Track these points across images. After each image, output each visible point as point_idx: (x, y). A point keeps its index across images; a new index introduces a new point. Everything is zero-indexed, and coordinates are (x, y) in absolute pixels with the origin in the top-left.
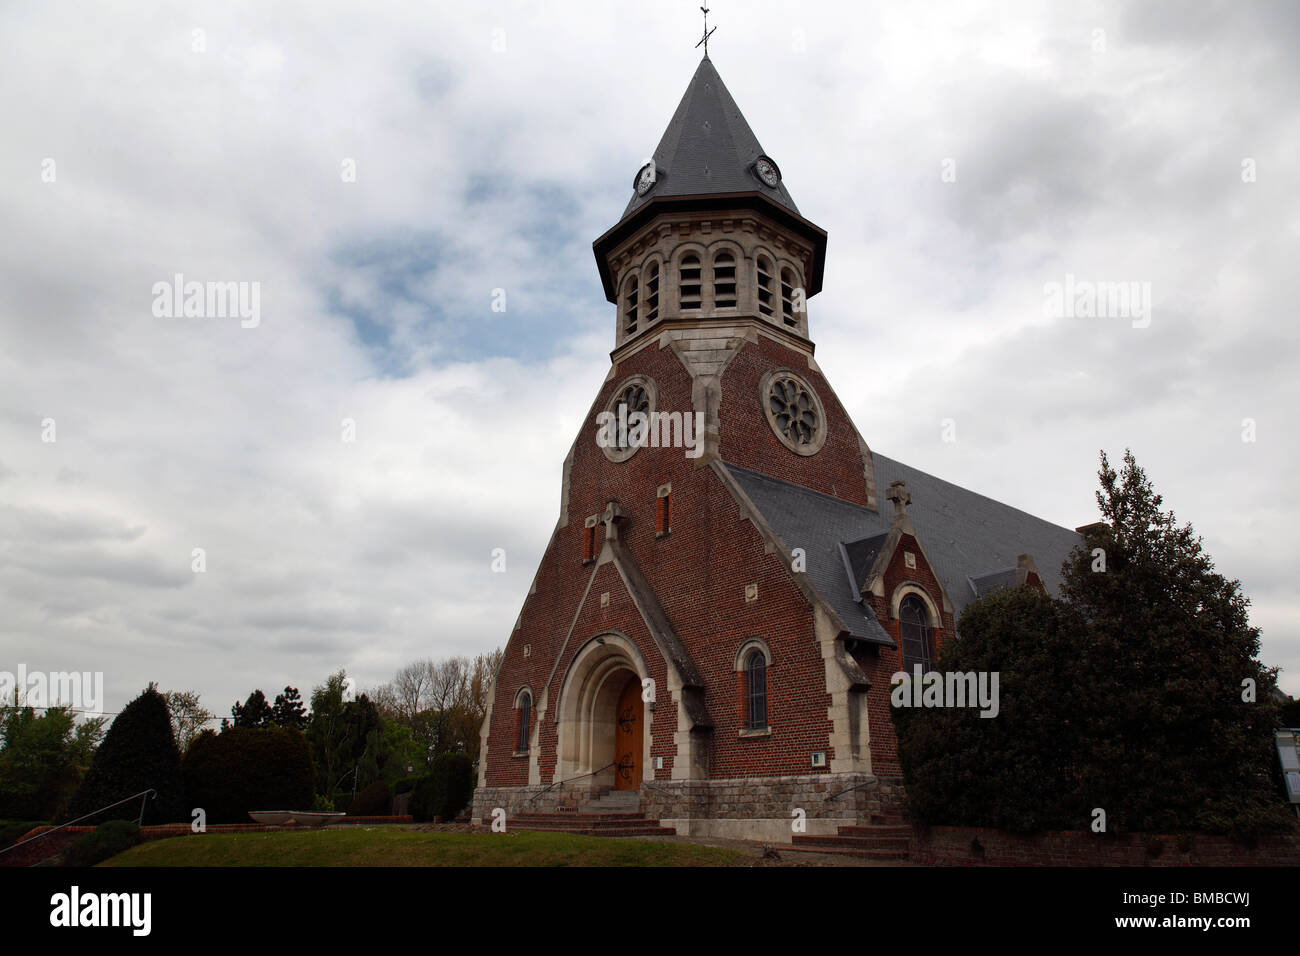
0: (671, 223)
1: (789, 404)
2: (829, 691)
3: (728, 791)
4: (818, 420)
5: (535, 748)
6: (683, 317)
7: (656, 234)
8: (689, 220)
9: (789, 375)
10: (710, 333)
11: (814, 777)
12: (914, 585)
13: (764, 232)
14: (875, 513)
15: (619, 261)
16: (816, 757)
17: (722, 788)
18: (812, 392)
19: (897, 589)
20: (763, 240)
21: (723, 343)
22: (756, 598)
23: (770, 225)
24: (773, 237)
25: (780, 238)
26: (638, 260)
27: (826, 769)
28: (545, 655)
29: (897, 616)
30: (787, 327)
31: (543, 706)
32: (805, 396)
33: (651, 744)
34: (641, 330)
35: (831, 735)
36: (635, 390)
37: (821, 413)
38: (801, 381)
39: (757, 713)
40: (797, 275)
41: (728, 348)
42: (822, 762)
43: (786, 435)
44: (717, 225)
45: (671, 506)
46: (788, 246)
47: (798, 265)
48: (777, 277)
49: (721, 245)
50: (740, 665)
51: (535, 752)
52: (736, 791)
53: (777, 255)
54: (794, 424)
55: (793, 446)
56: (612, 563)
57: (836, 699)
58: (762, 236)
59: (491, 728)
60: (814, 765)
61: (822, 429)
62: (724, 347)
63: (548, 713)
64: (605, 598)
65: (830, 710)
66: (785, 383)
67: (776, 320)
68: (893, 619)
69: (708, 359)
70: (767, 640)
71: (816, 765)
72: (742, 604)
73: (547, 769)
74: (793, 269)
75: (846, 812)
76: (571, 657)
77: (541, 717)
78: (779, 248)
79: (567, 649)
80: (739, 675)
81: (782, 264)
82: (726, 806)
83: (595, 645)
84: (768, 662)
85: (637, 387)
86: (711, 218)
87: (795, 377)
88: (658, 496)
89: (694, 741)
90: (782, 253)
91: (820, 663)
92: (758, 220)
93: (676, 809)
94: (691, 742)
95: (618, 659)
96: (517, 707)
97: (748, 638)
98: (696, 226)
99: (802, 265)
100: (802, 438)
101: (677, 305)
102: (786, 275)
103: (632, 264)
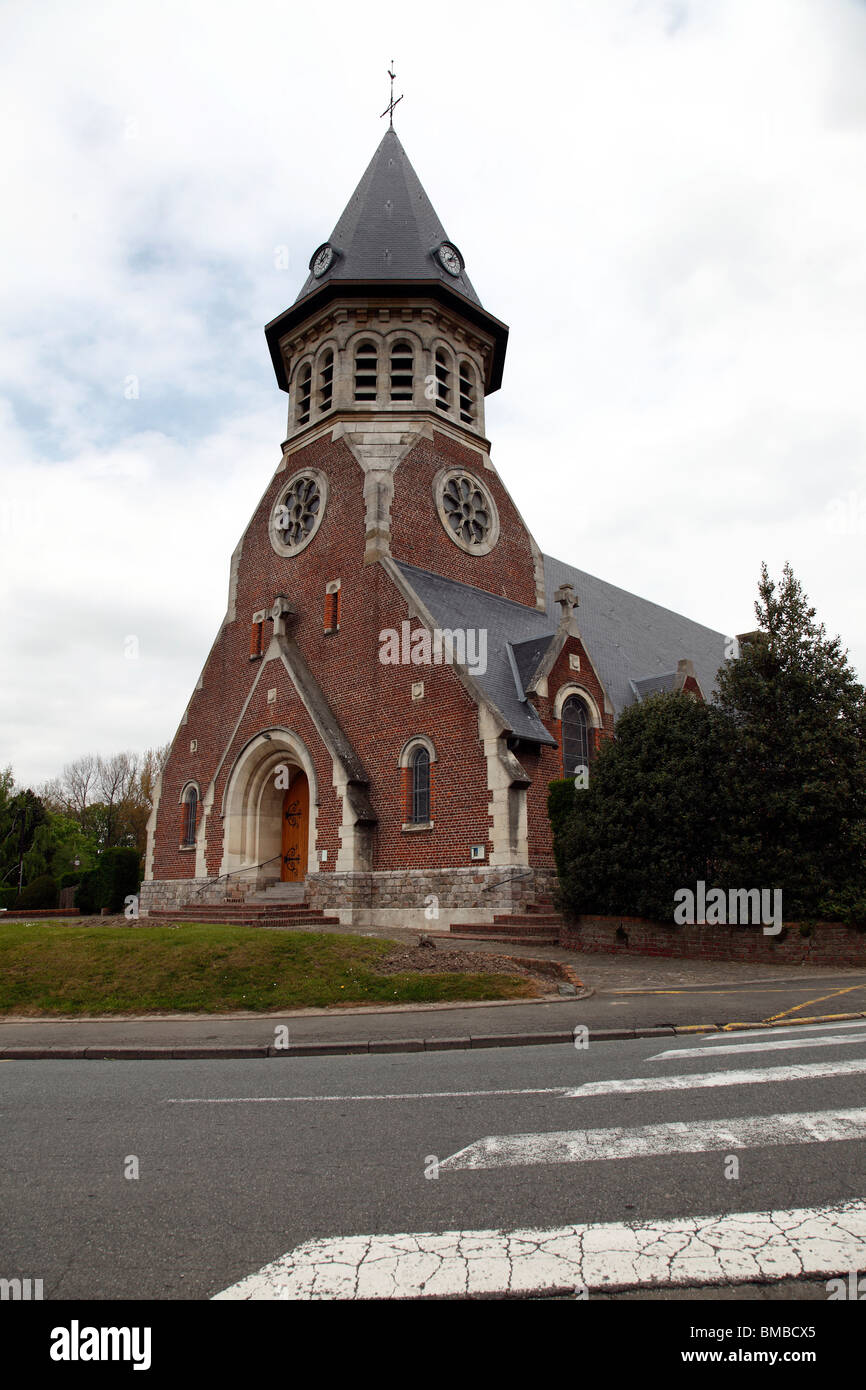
0: (348, 309)
1: (462, 503)
2: (490, 788)
3: (390, 883)
4: (491, 520)
5: (201, 841)
6: (357, 409)
7: (332, 320)
8: (367, 306)
9: (464, 473)
10: (385, 427)
11: (474, 869)
12: (577, 687)
13: (444, 323)
14: (544, 614)
15: (293, 347)
16: (476, 850)
17: (385, 880)
18: (486, 492)
19: (561, 690)
20: (444, 332)
21: (397, 438)
22: (422, 696)
23: (451, 316)
24: (453, 329)
25: (460, 330)
26: (312, 347)
27: (485, 862)
28: (212, 750)
29: (559, 716)
30: (463, 424)
31: (210, 800)
32: (478, 495)
33: (316, 838)
34: (313, 421)
35: (491, 830)
36: (306, 483)
37: (494, 513)
38: (476, 481)
39: (420, 807)
40: (477, 372)
41: (402, 443)
42: (481, 855)
43: (458, 534)
44: (396, 313)
45: (340, 603)
46: (468, 339)
47: (477, 359)
48: (456, 372)
49: (399, 335)
50: (405, 762)
51: (201, 845)
52: (398, 883)
53: (457, 349)
54: (467, 523)
55: (465, 546)
56: (279, 660)
57: (496, 795)
58: (441, 327)
59: (158, 823)
60: (474, 857)
61: (494, 530)
62: (398, 442)
63: (214, 807)
64: (272, 694)
65: (490, 806)
66: (459, 482)
67: (453, 416)
68: (555, 719)
69: (381, 453)
70: (432, 738)
71: (476, 858)
72: (408, 701)
73: (214, 862)
74: (472, 363)
75: (502, 902)
76: (237, 752)
77: (207, 811)
78: (459, 341)
79: (233, 744)
80: (404, 772)
81: (462, 358)
82: (388, 896)
83: (261, 740)
84: (433, 759)
85: (307, 480)
86: (390, 306)
87: (470, 476)
88: (328, 592)
89: (358, 834)
90: (461, 347)
91: (482, 761)
92: (438, 310)
93: (339, 899)
94: (355, 836)
95: (284, 754)
96: (183, 801)
97: (412, 735)
98: (373, 313)
99: (481, 360)
100: (474, 538)
101: (351, 395)
102: (465, 370)
103: (306, 351)
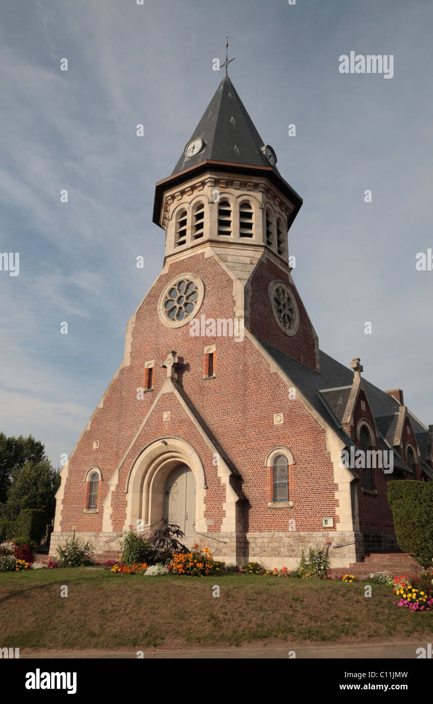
0: (215, 179)
1: (282, 303)
2: (335, 482)
3: (259, 540)
4: (295, 314)
5: (108, 508)
6: (221, 240)
7: (203, 184)
8: (227, 178)
9: (283, 285)
10: (239, 252)
11: (324, 533)
12: (365, 421)
13: (271, 193)
15: (173, 197)
16: (326, 521)
17: (255, 538)
18: (292, 297)
19: (359, 422)
20: (269, 199)
21: (248, 260)
22: (282, 422)
23: (274, 189)
24: (274, 197)
25: (278, 198)
26: (186, 198)
27: (334, 528)
28: (112, 448)
29: (359, 439)
30: (278, 255)
31: (114, 481)
32: (289, 299)
33: (205, 510)
34: (189, 244)
35: (337, 508)
36: (186, 283)
37: (296, 310)
38: (288, 290)
39: (278, 491)
40: (284, 224)
41: (251, 263)
42: (330, 524)
43: (281, 322)
44: (243, 185)
45: (215, 361)
46: (281, 204)
47: (285, 217)
48: (275, 223)
49: (245, 198)
50: (269, 463)
51: (108, 511)
52: (266, 540)
53: (276, 209)
54: (284, 315)
55: (284, 329)
56: (172, 393)
57: (340, 487)
58: (269, 196)
59: (65, 493)
60: (324, 526)
61: (297, 321)
62: (249, 262)
63: (118, 486)
64: (166, 416)
65: (336, 493)
66: (281, 290)
67: (275, 251)
68: (357, 439)
69: (240, 269)
70: (290, 449)
71: (326, 526)
72: (271, 425)
73: (118, 520)
74: (282, 219)
75: (347, 555)
76: (138, 450)
77: (113, 488)
78: (276, 205)
79: (134, 446)
80: (269, 469)
81: (278, 215)
82: (258, 549)
83: (159, 444)
84: (291, 462)
85: (188, 281)
86: (240, 180)
87: (285, 287)
88: (205, 352)
89: (238, 508)
90: (277, 209)
91: (329, 465)
92: (268, 186)
93: (225, 550)
94: (236, 509)
95: (173, 454)
96: (87, 481)
97: (274, 447)
98: (229, 184)
99: (286, 218)
100: (287, 325)
101: (216, 232)
102: (279, 220)
103: (182, 201)
